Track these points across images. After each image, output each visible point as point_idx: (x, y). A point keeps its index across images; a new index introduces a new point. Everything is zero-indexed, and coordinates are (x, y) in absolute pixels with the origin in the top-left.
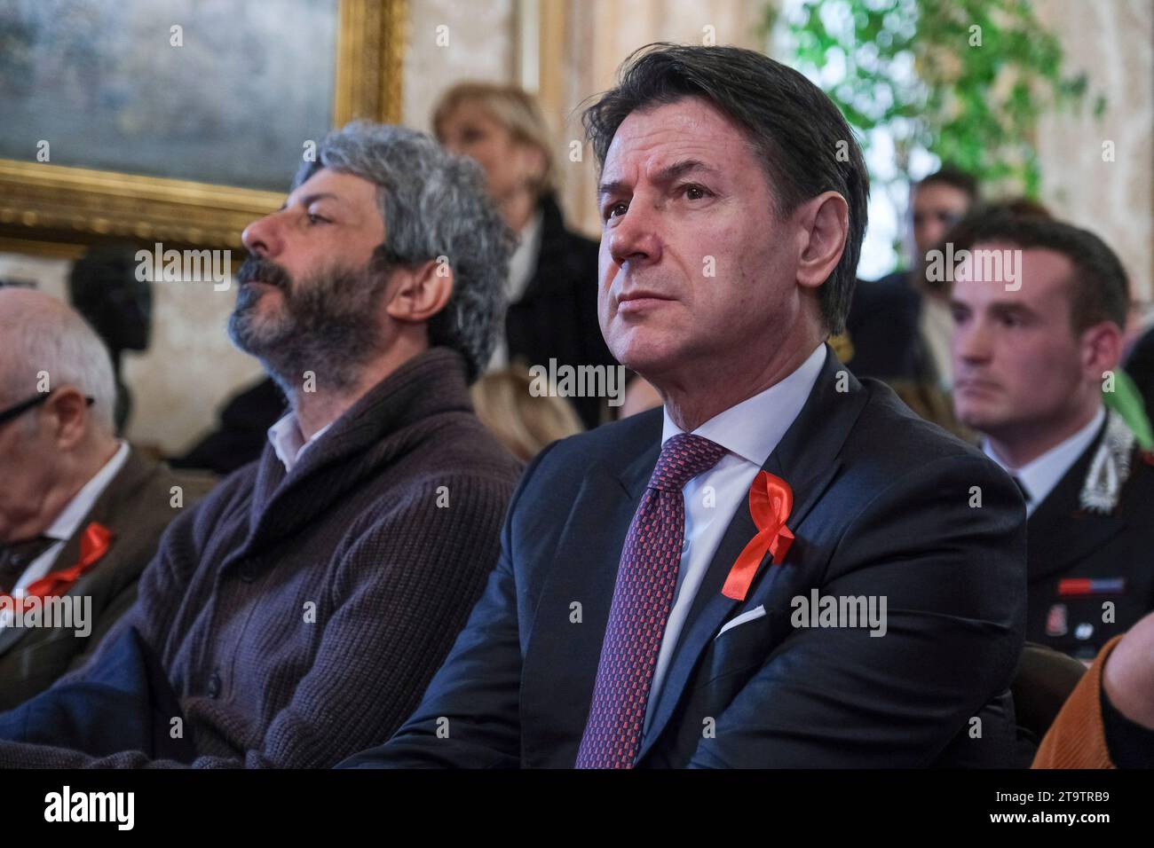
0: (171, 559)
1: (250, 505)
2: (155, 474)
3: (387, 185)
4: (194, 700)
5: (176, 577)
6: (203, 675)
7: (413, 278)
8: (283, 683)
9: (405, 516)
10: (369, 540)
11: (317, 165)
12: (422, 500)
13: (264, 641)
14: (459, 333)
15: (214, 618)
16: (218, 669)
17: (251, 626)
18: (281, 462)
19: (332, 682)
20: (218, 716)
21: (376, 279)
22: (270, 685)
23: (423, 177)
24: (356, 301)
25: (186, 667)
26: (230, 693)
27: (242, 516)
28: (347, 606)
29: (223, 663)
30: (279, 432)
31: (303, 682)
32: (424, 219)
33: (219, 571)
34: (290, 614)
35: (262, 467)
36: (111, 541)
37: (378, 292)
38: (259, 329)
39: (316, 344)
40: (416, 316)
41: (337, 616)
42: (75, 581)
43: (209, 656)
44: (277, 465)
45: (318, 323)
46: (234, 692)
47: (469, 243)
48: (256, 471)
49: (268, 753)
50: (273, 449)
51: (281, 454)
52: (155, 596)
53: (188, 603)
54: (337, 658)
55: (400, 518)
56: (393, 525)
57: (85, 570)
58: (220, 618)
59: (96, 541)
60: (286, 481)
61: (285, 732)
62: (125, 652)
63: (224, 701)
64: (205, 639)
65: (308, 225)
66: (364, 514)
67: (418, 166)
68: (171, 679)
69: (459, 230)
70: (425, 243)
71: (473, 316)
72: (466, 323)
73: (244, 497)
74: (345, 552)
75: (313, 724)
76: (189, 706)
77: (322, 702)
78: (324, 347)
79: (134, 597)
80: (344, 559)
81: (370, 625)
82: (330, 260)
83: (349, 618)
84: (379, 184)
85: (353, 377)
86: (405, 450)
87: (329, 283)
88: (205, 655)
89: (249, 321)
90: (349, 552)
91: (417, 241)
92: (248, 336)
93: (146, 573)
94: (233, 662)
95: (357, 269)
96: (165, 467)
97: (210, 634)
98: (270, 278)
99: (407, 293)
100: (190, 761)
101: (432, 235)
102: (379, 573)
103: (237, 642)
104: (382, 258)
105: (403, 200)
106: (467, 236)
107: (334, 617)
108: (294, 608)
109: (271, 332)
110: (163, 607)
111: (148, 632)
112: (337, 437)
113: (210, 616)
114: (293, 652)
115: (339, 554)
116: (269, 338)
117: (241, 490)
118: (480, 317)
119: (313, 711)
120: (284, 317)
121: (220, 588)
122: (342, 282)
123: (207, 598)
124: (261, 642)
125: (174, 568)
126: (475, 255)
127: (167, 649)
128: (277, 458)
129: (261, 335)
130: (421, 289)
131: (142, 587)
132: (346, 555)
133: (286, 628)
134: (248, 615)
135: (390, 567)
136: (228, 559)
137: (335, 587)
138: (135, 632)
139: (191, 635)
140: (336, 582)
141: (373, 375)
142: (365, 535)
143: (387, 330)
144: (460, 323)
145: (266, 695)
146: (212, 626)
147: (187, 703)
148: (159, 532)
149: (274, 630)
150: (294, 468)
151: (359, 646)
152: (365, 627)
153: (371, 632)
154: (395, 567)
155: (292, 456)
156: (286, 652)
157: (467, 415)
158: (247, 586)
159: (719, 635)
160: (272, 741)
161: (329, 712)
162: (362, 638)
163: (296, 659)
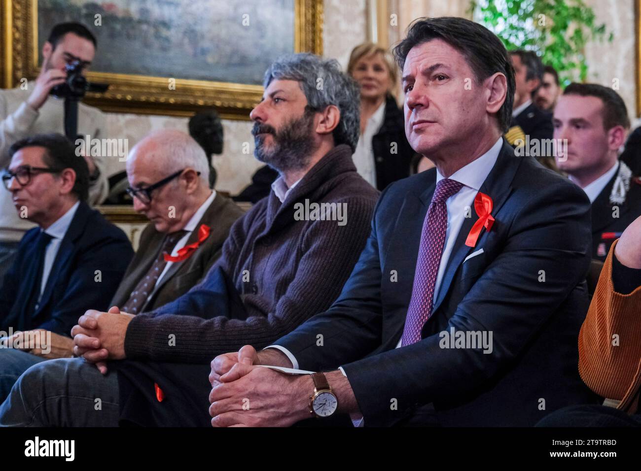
0: (235, 237)
1: (265, 215)
2: (227, 203)
3: (303, 80)
4: (247, 295)
5: (237, 245)
6: (251, 287)
7: (323, 115)
8: (282, 287)
10: (316, 225)
11: (271, 78)
13: (274, 269)
14: (346, 132)
15: (253, 261)
16: (256, 282)
17: (268, 264)
18: (278, 198)
19: (303, 284)
20: (256, 302)
22: (277, 287)
23: (316, 72)
24: (302, 131)
27: (263, 220)
28: (308, 253)
29: (258, 280)
30: (276, 187)
31: (291, 284)
33: (254, 242)
34: (283, 257)
35: (270, 198)
36: (210, 231)
37: (311, 125)
38: (267, 152)
39: (290, 152)
40: (329, 130)
41: (304, 257)
42: (197, 248)
44: (276, 199)
45: (289, 144)
46: (263, 291)
47: (341, 94)
48: (267, 202)
49: (277, 314)
50: (274, 192)
51: (277, 194)
52: (229, 253)
53: (242, 255)
54: (304, 274)
57: (200, 245)
58: (256, 261)
59: (204, 232)
60: (282, 207)
61: (284, 305)
62: (217, 277)
63: (259, 295)
65: (275, 104)
67: (312, 68)
68: (237, 287)
69: (336, 91)
70: (324, 99)
71: (350, 123)
72: (348, 128)
73: (263, 212)
74: (306, 231)
75: (295, 301)
76: (244, 298)
77: (299, 292)
78: (294, 153)
79: (220, 254)
80: (306, 234)
81: (317, 260)
82: (288, 117)
83: (309, 258)
84: (299, 80)
85: (307, 162)
86: (330, 190)
87: (290, 127)
88: (250, 276)
89: (263, 150)
90: (308, 230)
91: (320, 100)
92: (263, 156)
93: (225, 243)
94: (262, 280)
95: (300, 118)
96: (231, 200)
97: (252, 268)
98: (266, 131)
99: (322, 122)
100: (245, 319)
101: (326, 96)
102: (321, 239)
103: (263, 271)
104: (309, 111)
105: (311, 85)
106: (339, 91)
108: (285, 255)
109: (272, 152)
110: (232, 257)
111: (227, 268)
112: (302, 186)
113: (251, 260)
114: (285, 273)
115: (304, 232)
116: (272, 155)
117: (262, 208)
118: (353, 123)
119: (295, 296)
120: (275, 145)
121: (255, 249)
122: (295, 125)
123: (249, 254)
124: (272, 270)
125: (236, 242)
126: (345, 98)
127: (235, 275)
128: (276, 196)
129: (268, 155)
130: (327, 119)
131: (223, 249)
132: (307, 232)
133: (282, 264)
134: (267, 259)
135: (325, 236)
136: (258, 237)
137: (303, 246)
138: (221, 269)
140: (303, 243)
141: (315, 159)
142: (315, 223)
143: (318, 139)
144: (346, 128)
145: (276, 291)
146: (252, 264)
147: (244, 296)
148: (229, 227)
149: (277, 264)
150: (286, 200)
151: (313, 269)
152: (315, 262)
153: (318, 263)
154: (327, 236)
155: (282, 195)
156: (283, 273)
157: (354, 173)
158: (266, 248)
159: (464, 261)
160: (279, 309)
161: (302, 296)
162: (314, 266)
163: (287, 277)
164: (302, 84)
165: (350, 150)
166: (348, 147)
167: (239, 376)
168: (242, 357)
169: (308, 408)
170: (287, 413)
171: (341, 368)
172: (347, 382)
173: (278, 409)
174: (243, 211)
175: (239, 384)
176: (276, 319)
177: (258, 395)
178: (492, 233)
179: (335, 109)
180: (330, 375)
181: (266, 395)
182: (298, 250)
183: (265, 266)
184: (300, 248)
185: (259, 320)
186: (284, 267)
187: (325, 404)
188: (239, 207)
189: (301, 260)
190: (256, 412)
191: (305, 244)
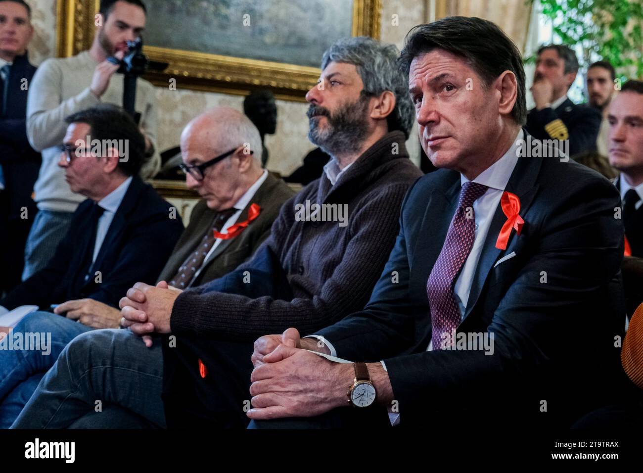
0: (284, 218)
1: (316, 196)
2: (278, 183)
3: (360, 64)
4: (293, 276)
5: (287, 225)
6: (297, 267)
7: (379, 100)
8: (329, 269)
9: (381, 200)
10: (365, 210)
11: (329, 60)
12: (388, 193)
13: (322, 252)
14: (400, 119)
15: (301, 242)
16: (302, 263)
17: (316, 245)
18: (329, 180)
19: (349, 267)
20: (302, 282)
21: (363, 104)
22: (324, 270)
23: (373, 57)
24: (357, 115)
25: (289, 262)
28: (356, 237)
29: (304, 260)
30: (328, 169)
31: (337, 267)
32: (378, 75)
35: (321, 181)
36: (260, 210)
37: (365, 109)
38: (321, 134)
39: (344, 136)
40: (383, 116)
41: (352, 241)
42: (246, 227)
43: (299, 257)
44: (328, 182)
45: (343, 127)
46: (309, 273)
47: (398, 81)
48: (318, 184)
49: (322, 296)
50: (325, 174)
51: (329, 177)
52: (277, 232)
53: (291, 236)
54: (351, 258)
55: (378, 201)
56: (375, 203)
57: (250, 223)
58: (303, 242)
59: (254, 211)
60: (332, 189)
61: (329, 288)
62: (265, 256)
63: (306, 275)
64: (297, 250)
65: (331, 87)
66: (364, 199)
67: (370, 52)
68: (284, 267)
69: (393, 76)
70: (380, 84)
71: (405, 110)
72: (403, 114)
73: (314, 193)
74: (356, 214)
76: (291, 279)
77: (345, 276)
78: (347, 136)
79: (269, 234)
80: (355, 218)
81: (365, 245)
82: (344, 100)
83: (357, 242)
84: (356, 64)
85: (360, 146)
86: (383, 174)
87: (345, 111)
88: (298, 257)
89: (317, 132)
91: (377, 85)
92: (316, 138)
93: (275, 223)
94: (309, 260)
95: (355, 102)
96: (282, 180)
97: (299, 248)
98: (321, 113)
99: (377, 107)
100: (290, 301)
101: (382, 81)
102: (369, 223)
103: (310, 251)
104: (364, 95)
105: (368, 69)
106: (396, 77)
107: (351, 241)
108: (334, 238)
109: (326, 134)
110: (281, 237)
111: (275, 247)
112: (354, 170)
113: (299, 241)
114: (333, 256)
115: (353, 216)
116: (325, 138)
117: (313, 190)
118: (407, 110)
119: (341, 279)
120: (330, 127)
121: (304, 230)
122: (350, 109)
123: (298, 235)
124: (321, 252)
125: (286, 221)
126: (402, 85)
127: (282, 255)
128: (327, 179)
129: (322, 137)
130: (383, 104)
131: (272, 229)
132: (356, 216)
133: (331, 246)
134: (315, 241)
135: (374, 221)
137: (351, 229)
138: (269, 248)
139: (291, 248)
140: (352, 227)
141: (368, 144)
142: (364, 208)
143: (372, 124)
144: (401, 115)
145: (323, 273)
146: (300, 245)
147: (290, 277)
148: (279, 207)
149: (326, 247)
150: (337, 183)
151: (360, 253)
152: (363, 246)
153: (366, 247)
154: (376, 221)
155: (334, 178)
156: (331, 256)
157: (407, 159)
158: (315, 229)
159: (496, 265)
160: (324, 291)
161: (348, 280)
162: (362, 250)
163: (334, 259)
164: (359, 68)
165: (404, 137)
166: (402, 133)
167: (282, 358)
168: (286, 339)
169: (346, 397)
170: (326, 399)
171: (382, 362)
172: (387, 376)
173: (317, 394)
174: (294, 192)
175: (280, 366)
176: (321, 301)
177: (299, 378)
178: (522, 235)
179: (391, 95)
180: (371, 367)
181: (307, 379)
182: (346, 234)
183: (312, 247)
184: (348, 231)
185: (305, 301)
186: (332, 250)
187: (363, 394)
188: (290, 188)
189: (349, 244)
190: (295, 395)
191: (353, 228)
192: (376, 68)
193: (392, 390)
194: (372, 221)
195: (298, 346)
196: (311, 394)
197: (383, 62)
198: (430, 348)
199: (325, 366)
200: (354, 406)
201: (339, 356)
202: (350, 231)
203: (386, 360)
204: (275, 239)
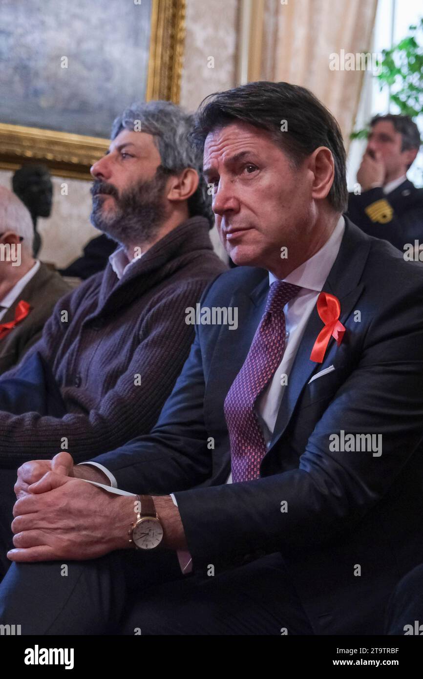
1: (98, 292)
2: (52, 277)
3: (158, 134)
4: (68, 388)
5: (61, 327)
6: (73, 378)
7: (179, 178)
8: (111, 380)
9: (177, 298)
10: (158, 309)
11: (121, 127)
12: (186, 290)
13: (104, 359)
14: (204, 203)
15: (79, 347)
16: (80, 373)
17: (98, 352)
18: (115, 273)
20: (79, 396)
21: (160, 183)
22: (105, 381)
23: (175, 126)
24: (150, 196)
25: (64, 371)
26: (86, 384)
27: (95, 297)
28: (146, 341)
29: (83, 370)
30: (114, 260)
31: (122, 377)
32: (179, 148)
33: (82, 324)
34: (117, 346)
35: (105, 273)
36: (30, 309)
37: (162, 189)
38: (106, 218)
39: (135, 220)
40: (183, 198)
41: (140, 346)
42: (12, 329)
43: (76, 365)
44: (113, 275)
45: (134, 209)
46: (87, 384)
48: (101, 278)
49: (100, 412)
50: (111, 266)
51: (115, 269)
52: (50, 334)
53: (66, 340)
54: (139, 366)
55: (174, 299)
56: (170, 302)
57: (17, 324)
58: (82, 348)
59: (23, 310)
60: (118, 284)
61: (110, 401)
62: (34, 364)
63: (82, 388)
64: (74, 357)
65: (122, 160)
66: (157, 296)
67: (172, 121)
68: (57, 378)
70: (181, 160)
72: (207, 198)
73: (95, 289)
74: (146, 315)
75: (124, 397)
76: (65, 392)
77: (130, 387)
78: (139, 221)
79: (40, 337)
80: (146, 318)
81: (156, 351)
83: (146, 347)
84: (154, 134)
85: (154, 233)
86: (179, 268)
87: (137, 189)
88: (74, 365)
89: (101, 215)
90: (148, 315)
91: (177, 160)
92: (101, 223)
93: (47, 323)
94: (88, 370)
95: (150, 179)
96: (57, 274)
97: (77, 355)
98: (107, 191)
99: (177, 187)
100: (61, 417)
101: (184, 155)
102: (163, 325)
103: (90, 360)
104: (161, 172)
105: (167, 140)
107: (139, 346)
108: (119, 343)
109: (112, 219)
110: (54, 341)
111: (47, 353)
112: (146, 261)
113: (77, 346)
114: (117, 364)
115: (143, 316)
116: (111, 222)
117: (95, 285)
119: (125, 391)
120: (117, 210)
121: (83, 332)
122: (143, 187)
123: (75, 338)
124: (102, 360)
127: (55, 362)
128: (113, 271)
129: (107, 221)
130: (183, 184)
131: (44, 331)
132: (147, 316)
133: (115, 353)
134: (96, 347)
135: (168, 323)
136: (87, 318)
137: (141, 332)
138: (39, 354)
139: (67, 355)
140: (142, 329)
141: (164, 231)
142: (157, 307)
143: (169, 207)
144: (204, 198)
145: (104, 385)
146: (78, 351)
147: (64, 390)
148: (53, 306)
149: (109, 353)
150: (124, 277)
151: (150, 361)
152: (154, 352)
153: (157, 354)
154: (170, 323)
155: (121, 270)
156: (115, 363)
157: (210, 251)
158: (96, 332)
159: (311, 381)
160: (104, 405)
161: (133, 392)
162: (152, 357)
163: (119, 368)
164: (157, 138)
165: (208, 225)
166: (206, 220)
167: (50, 488)
168: (57, 465)
169: (128, 537)
170: (102, 538)
171: (172, 495)
172: (177, 512)
173: (92, 532)
174: (71, 287)
175: (49, 497)
176: (99, 417)
177: (70, 513)
178: (343, 345)
179: (193, 172)
180: (159, 501)
181: (80, 514)
182: (134, 338)
183: (93, 354)
184: (137, 334)
185: (78, 418)
186: (116, 357)
187: (148, 534)
188: (66, 283)
189: (137, 350)
190: (66, 533)
191: (143, 331)
192: (177, 140)
193: (183, 530)
194: (166, 322)
195: (71, 475)
196: (84, 533)
197: (186, 132)
198: (230, 481)
199: (102, 498)
200: (137, 548)
201: (120, 487)
202: (138, 334)
203: (177, 493)
204: (47, 344)
